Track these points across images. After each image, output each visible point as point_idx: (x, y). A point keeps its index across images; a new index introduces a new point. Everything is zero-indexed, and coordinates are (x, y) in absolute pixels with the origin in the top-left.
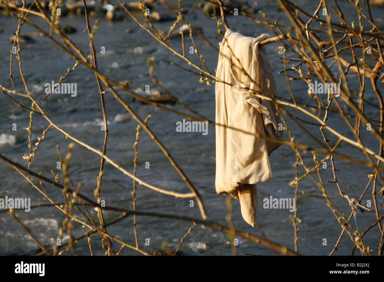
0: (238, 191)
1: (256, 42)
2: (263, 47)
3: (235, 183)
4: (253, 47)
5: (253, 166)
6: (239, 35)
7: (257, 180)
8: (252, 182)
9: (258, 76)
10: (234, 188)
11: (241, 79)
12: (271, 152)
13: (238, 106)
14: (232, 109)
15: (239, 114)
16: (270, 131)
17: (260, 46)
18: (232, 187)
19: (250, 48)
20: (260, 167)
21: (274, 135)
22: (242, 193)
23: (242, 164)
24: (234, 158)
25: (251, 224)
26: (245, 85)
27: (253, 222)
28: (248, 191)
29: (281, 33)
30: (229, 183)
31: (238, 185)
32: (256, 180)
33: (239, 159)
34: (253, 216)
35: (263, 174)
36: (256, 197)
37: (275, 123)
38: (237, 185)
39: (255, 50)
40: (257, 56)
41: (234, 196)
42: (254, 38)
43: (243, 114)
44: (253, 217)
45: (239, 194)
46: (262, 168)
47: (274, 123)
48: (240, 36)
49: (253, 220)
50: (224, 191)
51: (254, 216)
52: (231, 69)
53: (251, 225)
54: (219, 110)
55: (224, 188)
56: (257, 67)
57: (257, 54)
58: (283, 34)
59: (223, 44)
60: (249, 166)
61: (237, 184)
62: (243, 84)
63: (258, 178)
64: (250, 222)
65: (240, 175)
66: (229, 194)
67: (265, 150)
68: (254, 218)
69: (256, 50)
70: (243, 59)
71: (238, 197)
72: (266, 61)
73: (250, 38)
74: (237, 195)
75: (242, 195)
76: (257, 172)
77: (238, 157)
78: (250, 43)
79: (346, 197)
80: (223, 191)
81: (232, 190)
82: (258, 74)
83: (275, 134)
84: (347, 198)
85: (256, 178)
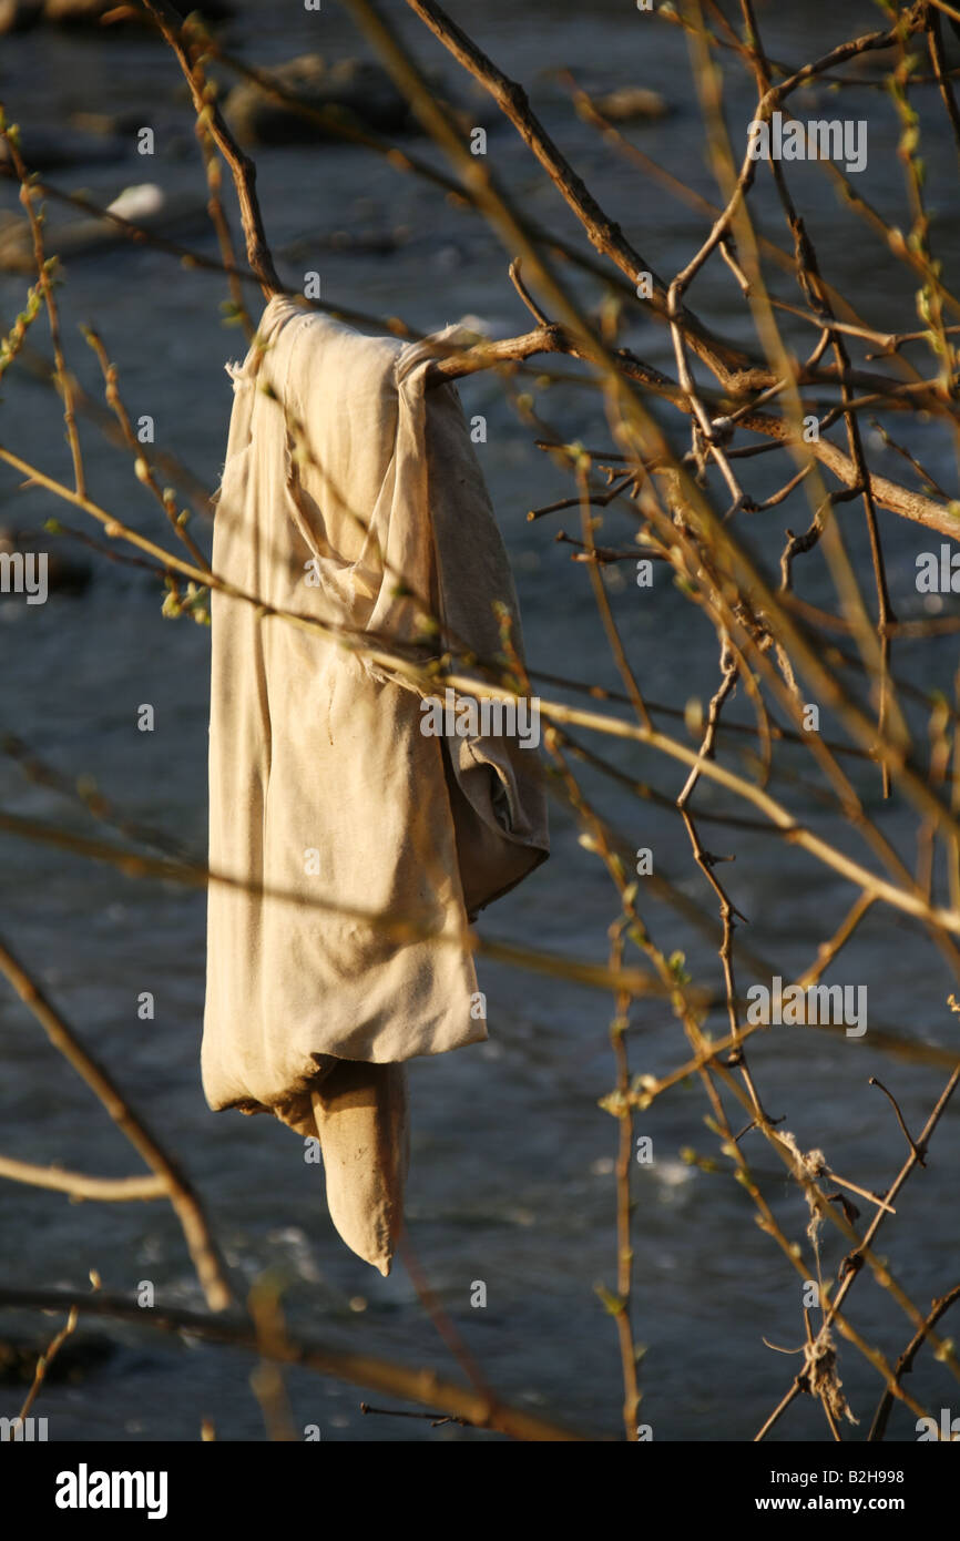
0: (316, 1097)
1: (418, 362)
2: (450, 387)
3: (303, 1057)
4: (400, 388)
5: (394, 974)
6: (331, 325)
7: (413, 1044)
8: (384, 1051)
9: (422, 529)
10: (295, 1079)
11: (337, 542)
12: (482, 906)
13: (321, 679)
14: (290, 688)
15: (328, 720)
16: (480, 804)
17: (435, 384)
18: (285, 1075)
19: (389, 391)
20: (423, 982)
21: (500, 821)
22: (335, 1104)
23: (337, 964)
24: (297, 931)
25: (376, 1263)
26: (358, 572)
27: (385, 1249)
28: (365, 1095)
29: (540, 320)
30: (269, 1055)
31: (317, 1068)
32: (404, 1045)
33: (321, 939)
34: (383, 1220)
35: (443, 1013)
36: (401, 1127)
37: (502, 762)
38: (309, 1069)
39: (413, 402)
40: (422, 432)
41: (294, 1122)
42: (405, 345)
43: (347, 717)
44: (385, 1228)
45: (319, 1110)
46: (435, 982)
47: (499, 766)
48: (336, 332)
49: (384, 1243)
50: (244, 1093)
51: (389, 1222)
52: (293, 496)
53: (374, 1267)
54: (227, 697)
55: (244, 1081)
56: (419, 486)
57: (422, 424)
58: (549, 323)
59: (250, 370)
60: (373, 972)
61: (310, 1060)
62: (346, 570)
63: (414, 1032)
64: (368, 1249)
65: (326, 1016)
66: (269, 1110)
67: (454, 894)
68: (390, 1230)
69: (418, 400)
70: (349, 446)
71: (313, 1129)
72: (465, 457)
73: (385, 343)
74: (306, 1114)
75: (335, 1116)
76: (409, 1003)
77: (315, 931)
78: (385, 367)
79: (786, 1139)
80: (238, 1096)
81: (287, 1092)
82: (423, 519)
83: (504, 815)
84: (791, 1146)
85: (405, 1032)
